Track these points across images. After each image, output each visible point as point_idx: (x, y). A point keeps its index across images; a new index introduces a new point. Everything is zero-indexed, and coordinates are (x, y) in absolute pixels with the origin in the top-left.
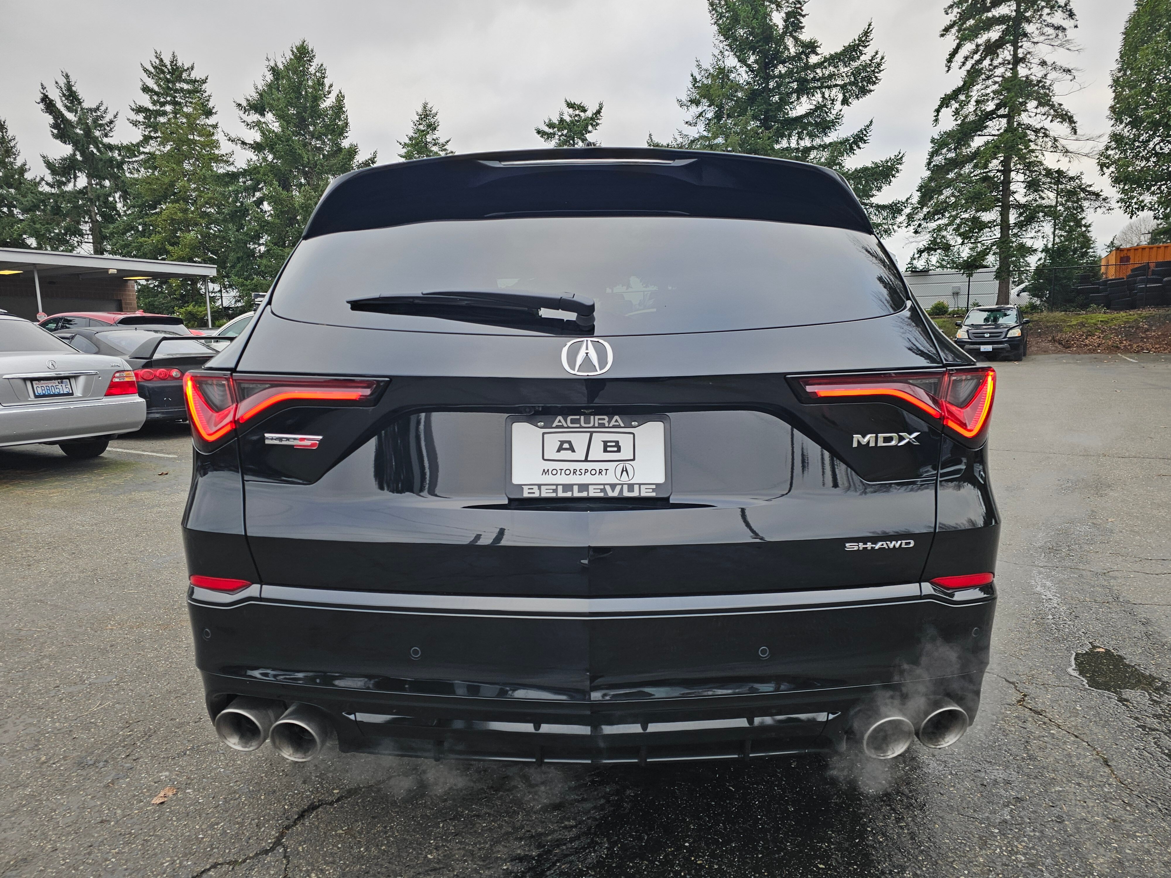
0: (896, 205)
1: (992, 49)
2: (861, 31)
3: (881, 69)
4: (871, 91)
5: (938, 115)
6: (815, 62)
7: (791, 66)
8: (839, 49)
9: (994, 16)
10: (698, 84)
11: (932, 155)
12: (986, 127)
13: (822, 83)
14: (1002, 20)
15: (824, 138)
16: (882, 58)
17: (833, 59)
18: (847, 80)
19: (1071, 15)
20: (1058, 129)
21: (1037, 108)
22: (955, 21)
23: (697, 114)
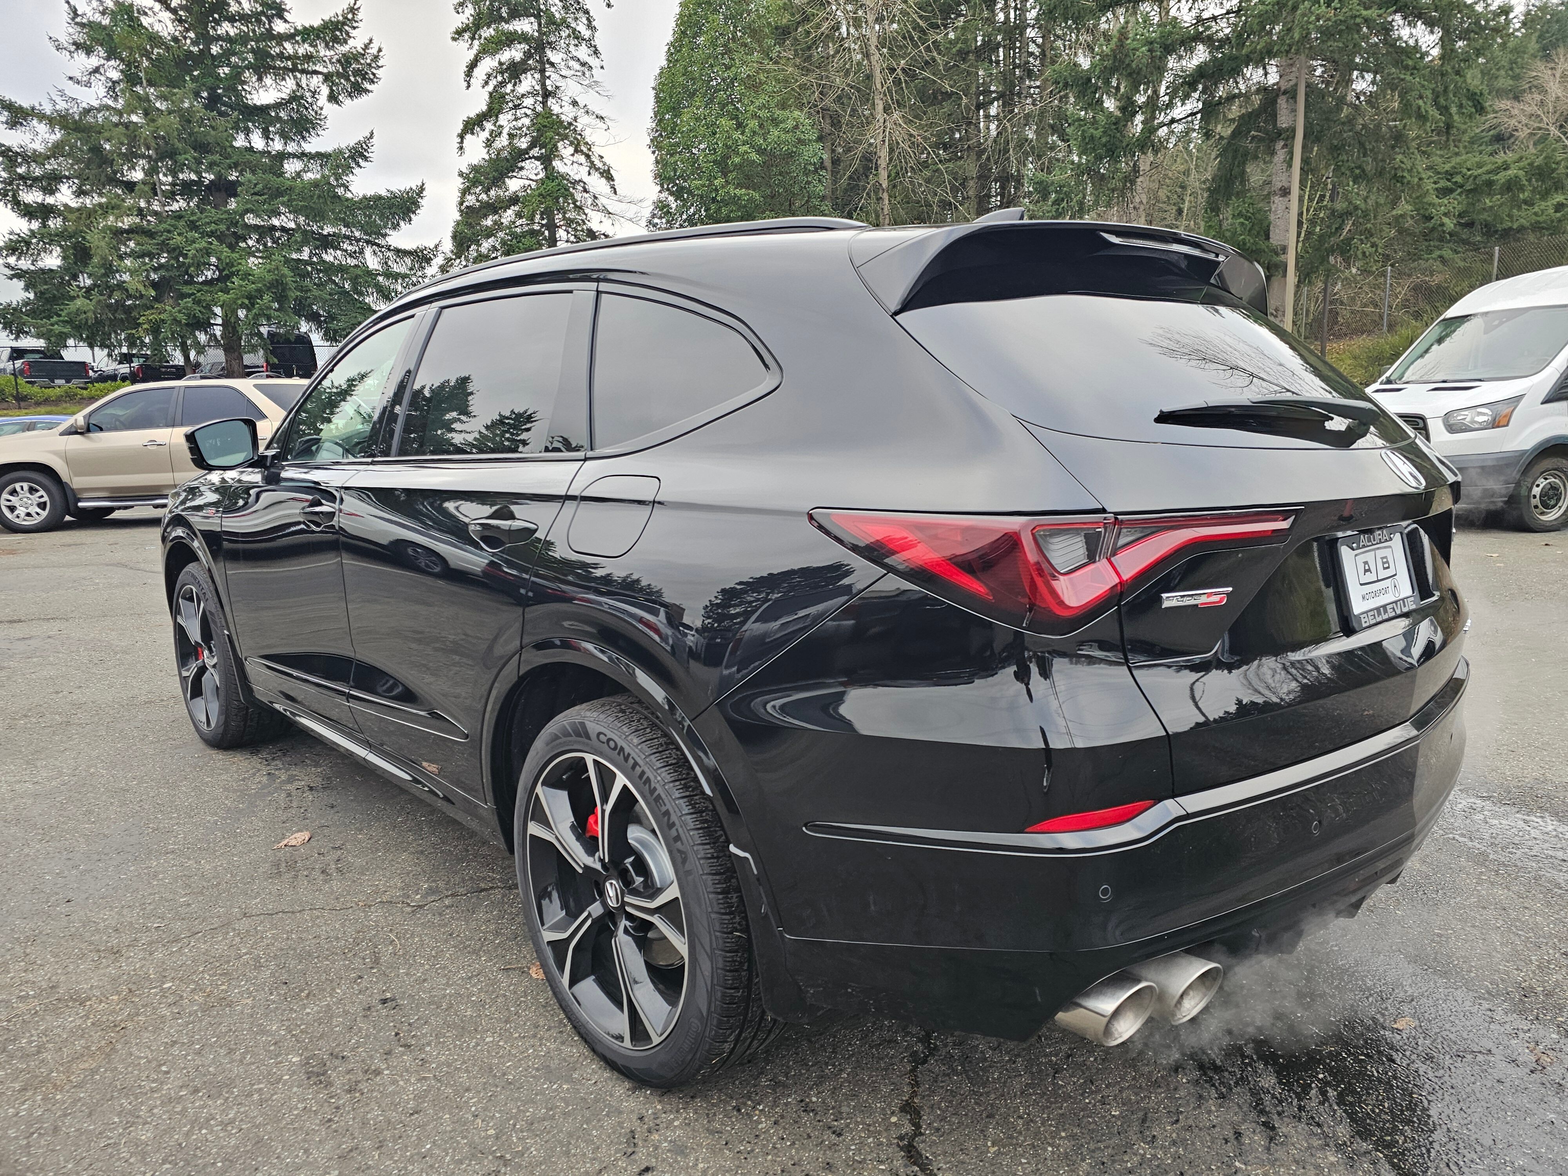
0: (422, 251)
1: (515, 71)
2: (346, 6)
3: (380, 64)
4: (369, 91)
5: (462, 142)
6: (282, 31)
7: (245, 29)
8: (317, 23)
9: (516, 32)
10: (78, 20)
11: (465, 192)
12: (522, 168)
13: (295, 65)
14: (523, 38)
15: (303, 144)
16: (380, 50)
17: (307, 34)
18: (331, 68)
19: (596, 52)
20: (597, 184)
21: (573, 155)
22: (467, 25)
23: (90, 68)
